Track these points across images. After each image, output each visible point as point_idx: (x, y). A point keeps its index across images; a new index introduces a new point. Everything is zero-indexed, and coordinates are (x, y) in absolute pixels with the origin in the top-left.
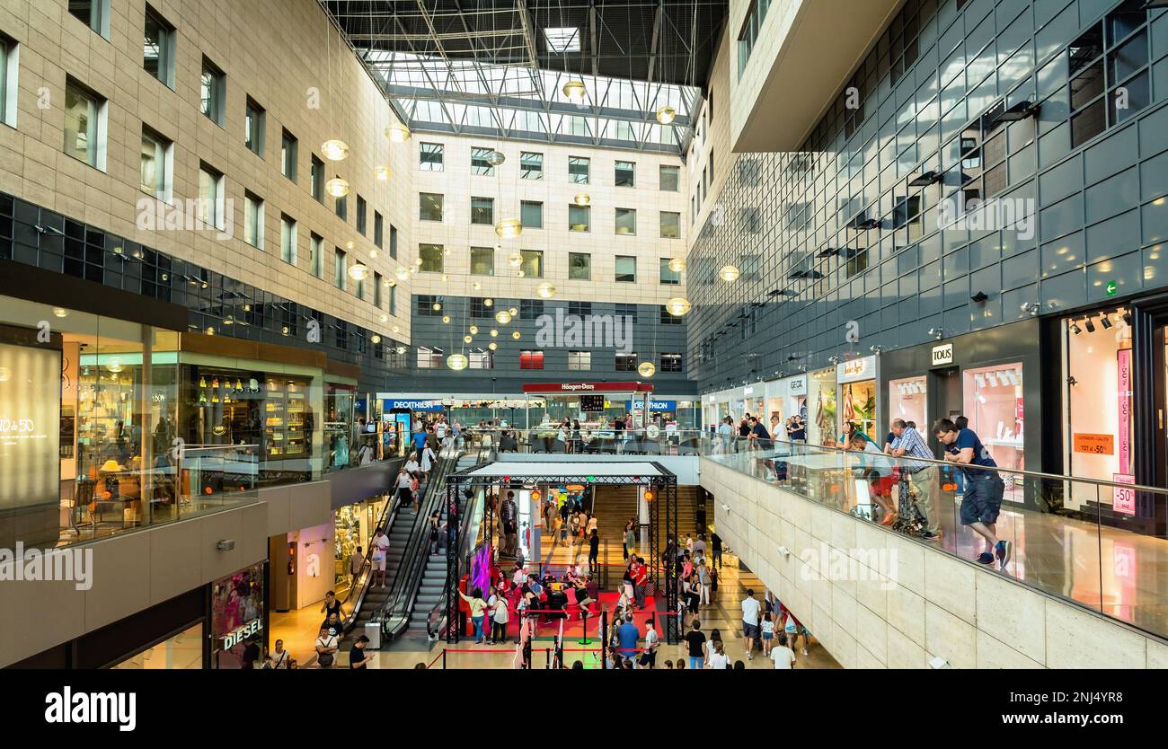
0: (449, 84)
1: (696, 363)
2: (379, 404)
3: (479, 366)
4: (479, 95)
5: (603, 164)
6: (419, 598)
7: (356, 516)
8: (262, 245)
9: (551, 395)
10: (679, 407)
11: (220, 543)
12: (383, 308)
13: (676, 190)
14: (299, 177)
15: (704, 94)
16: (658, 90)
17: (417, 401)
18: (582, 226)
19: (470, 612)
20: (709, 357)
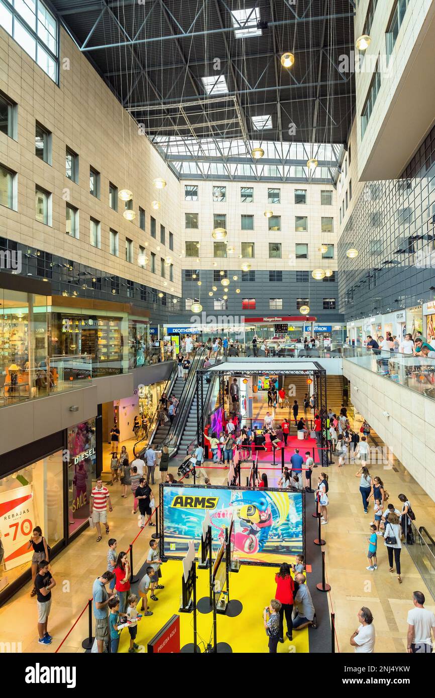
0: (200, 152)
1: (343, 304)
2: (165, 330)
3: (219, 308)
4: (217, 157)
5: (288, 191)
6: (183, 437)
7: (151, 392)
8: (100, 246)
9: (259, 324)
10: (333, 329)
11: (71, 408)
12: (166, 277)
13: (330, 204)
14: (119, 208)
15: (346, 148)
16: (319, 148)
17: (186, 328)
18: (276, 228)
19: (210, 446)
20: (350, 300)
